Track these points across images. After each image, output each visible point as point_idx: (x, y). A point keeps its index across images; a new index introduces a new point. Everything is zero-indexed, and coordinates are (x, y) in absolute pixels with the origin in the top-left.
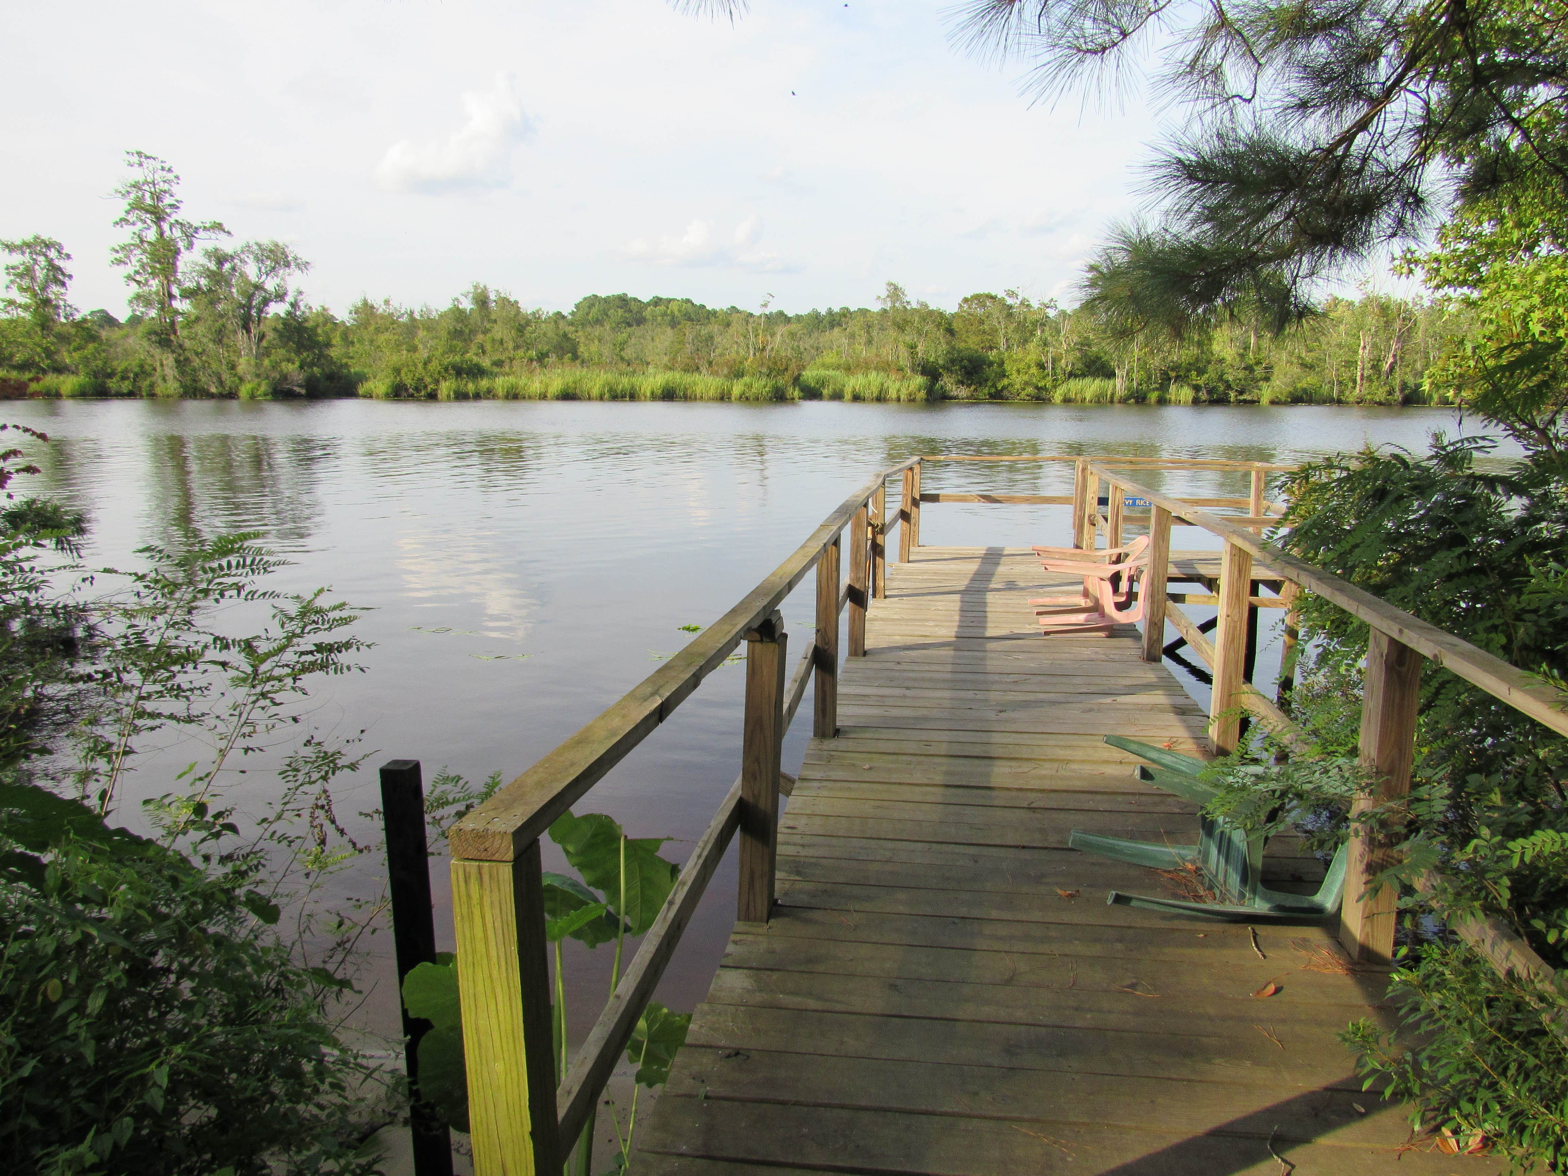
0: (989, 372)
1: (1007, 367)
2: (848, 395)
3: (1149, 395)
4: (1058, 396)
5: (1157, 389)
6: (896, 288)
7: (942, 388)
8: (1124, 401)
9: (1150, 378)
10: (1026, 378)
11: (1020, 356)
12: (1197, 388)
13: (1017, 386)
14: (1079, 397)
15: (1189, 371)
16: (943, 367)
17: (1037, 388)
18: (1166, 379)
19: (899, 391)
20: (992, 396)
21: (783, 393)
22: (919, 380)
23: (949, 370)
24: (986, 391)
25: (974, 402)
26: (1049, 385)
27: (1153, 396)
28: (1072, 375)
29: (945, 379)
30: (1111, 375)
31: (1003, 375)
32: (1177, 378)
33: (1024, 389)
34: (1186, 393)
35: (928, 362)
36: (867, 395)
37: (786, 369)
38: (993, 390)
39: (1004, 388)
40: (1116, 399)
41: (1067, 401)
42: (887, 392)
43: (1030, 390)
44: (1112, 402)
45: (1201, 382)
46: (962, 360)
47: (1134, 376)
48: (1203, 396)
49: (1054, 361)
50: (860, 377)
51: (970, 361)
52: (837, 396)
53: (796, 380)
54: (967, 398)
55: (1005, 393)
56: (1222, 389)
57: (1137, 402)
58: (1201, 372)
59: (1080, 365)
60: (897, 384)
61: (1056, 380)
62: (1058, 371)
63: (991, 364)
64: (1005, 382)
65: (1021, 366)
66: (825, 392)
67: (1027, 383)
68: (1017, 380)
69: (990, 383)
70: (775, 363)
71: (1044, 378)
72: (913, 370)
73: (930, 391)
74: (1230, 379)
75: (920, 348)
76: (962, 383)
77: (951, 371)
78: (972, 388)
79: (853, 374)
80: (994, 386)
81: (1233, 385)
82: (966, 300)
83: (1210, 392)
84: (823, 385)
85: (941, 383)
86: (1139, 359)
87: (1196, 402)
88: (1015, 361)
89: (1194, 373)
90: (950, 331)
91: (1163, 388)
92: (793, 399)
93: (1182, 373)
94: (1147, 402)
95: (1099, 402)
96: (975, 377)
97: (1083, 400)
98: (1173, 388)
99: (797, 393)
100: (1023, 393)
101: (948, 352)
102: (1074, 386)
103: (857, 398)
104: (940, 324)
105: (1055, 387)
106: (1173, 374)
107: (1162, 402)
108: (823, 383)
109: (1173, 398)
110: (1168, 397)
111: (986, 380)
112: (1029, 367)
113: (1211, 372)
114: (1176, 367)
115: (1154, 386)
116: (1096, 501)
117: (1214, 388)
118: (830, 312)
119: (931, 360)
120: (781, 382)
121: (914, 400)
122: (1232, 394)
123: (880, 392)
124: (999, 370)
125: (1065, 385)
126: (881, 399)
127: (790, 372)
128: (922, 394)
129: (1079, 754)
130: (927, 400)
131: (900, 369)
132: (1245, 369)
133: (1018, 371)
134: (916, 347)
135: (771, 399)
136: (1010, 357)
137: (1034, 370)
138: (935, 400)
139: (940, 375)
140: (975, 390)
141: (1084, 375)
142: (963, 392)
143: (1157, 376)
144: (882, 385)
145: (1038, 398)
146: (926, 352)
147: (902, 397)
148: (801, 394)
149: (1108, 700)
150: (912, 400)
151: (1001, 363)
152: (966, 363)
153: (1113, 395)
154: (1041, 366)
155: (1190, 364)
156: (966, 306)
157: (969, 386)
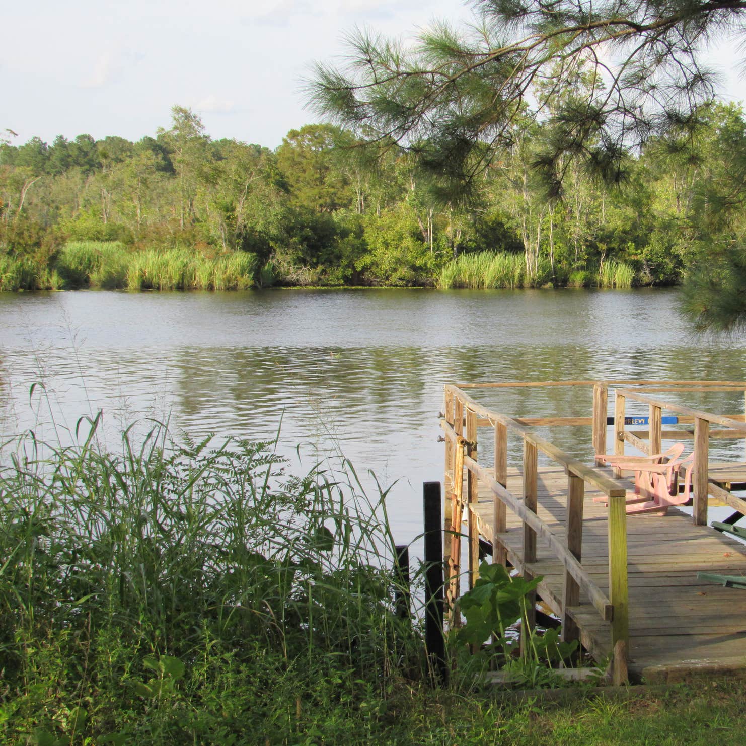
0: (344, 245)
1: (369, 236)
2: (133, 283)
3: (572, 277)
4: (444, 280)
5: (582, 268)
6: (187, 117)
7: (274, 269)
8: (537, 285)
9: (571, 252)
10: (397, 254)
11: (387, 220)
12: (637, 266)
13: (385, 266)
14: (474, 281)
15: (623, 241)
16: (275, 239)
17: (414, 268)
18: (594, 256)
19: (212, 274)
20: (348, 281)
21: (34, 280)
22: (241, 258)
23: (283, 242)
24: (339, 273)
25: (322, 289)
26: (430, 264)
27: (578, 278)
28: (462, 249)
29: (279, 256)
30: (516, 247)
31: (364, 249)
32: (609, 251)
33: (395, 270)
34: (623, 274)
35: (252, 229)
36: (163, 282)
37: (38, 244)
38: (349, 272)
39: (365, 269)
40: (527, 282)
41: (458, 286)
42: (192, 276)
43: (404, 271)
44: (521, 287)
45: (641, 258)
46: (302, 227)
47: (551, 250)
48: (646, 276)
49: (436, 230)
50: (151, 254)
51: (313, 229)
52: (115, 284)
53: (53, 260)
54: (313, 284)
55: (367, 275)
56: (671, 266)
57: (556, 287)
58: (641, 243)
59: (471, 234)
60: (208, 265)
61: (440, 256)
62: (443, 243)
63: (344, 233)
64: (367, 259)
65: (389, 235)
66: (94, 277)
67: (399, 262)
68: (385, 258)
69: (344, 262)
70: (20, 234)
71: (423, 253)
72: (232, 245)
73: (257, 271)
74: (681, 252)
75: (240, 210)
76: (303, 261)
77: (288, 245)
78: (320, 268)
79: (138, 249)
80: (351, 265)
81: (685, 261)
82: (294, 135)
83: (654, 272)
84: (89, 266)
85: (272, 262)
86: (555, 226)
87: (637, 286)
88: (379, 228)
89: (631, 245)
90: (283, 185)
91: (592, 265)
92: (49, 289)
93: (614, 245)
94: (570, 286)
95: (502, 287)
96: (322, 253)
97: (481, 285)
98: (605, 267)
99: (55, 280)
100: (394, 278)
101: (284, 218)
102: (467, 265)
103: (147, 286)
104: (269, 176)
105: (439, 266)
106: (603, 247)
107: (591, 286)
108: (90, 262)
109: (605, 280)
110: (598, 278)
111: (339, 257)
112: (401, 238)
113: (655, 244)
114: (607, 237)
115: (580, 263)
116: (623, 421)
117: (659, 265)
118: (62, 143)
119: (259, 228)
120: (28, 263)
121: (234, 289)
122: (685, 274)
123: (183, 276)
124: (357, 242)
125: (453, 262)
126: (184, 286)
127: (43, 248)
128: (247, 280)
129: (680, 560)
130: (254, 288)
131: (211, 242)
132: (700, 238)
133: (386, 244)
134: (233, 210)
135: (15, 290)
136: (372, 222)
137: (408, 242)
138: (266, 287)
139: (270, 250)
140: (324, 272)
141: (478, 249)
142: (306, 275)
143: (582, 250)
144: (185, 266)
145: (415, 283)
146: (250, 216)
147: (218, 283)
148: (62, 282)
149: (684, 542)
150: (230, 288)
151: (360, 232)
152: (308, 232)
153: (522, 276)
154: (418, 236)
155: (624, 232)
156: (294, 144)
157: (314, 266)
